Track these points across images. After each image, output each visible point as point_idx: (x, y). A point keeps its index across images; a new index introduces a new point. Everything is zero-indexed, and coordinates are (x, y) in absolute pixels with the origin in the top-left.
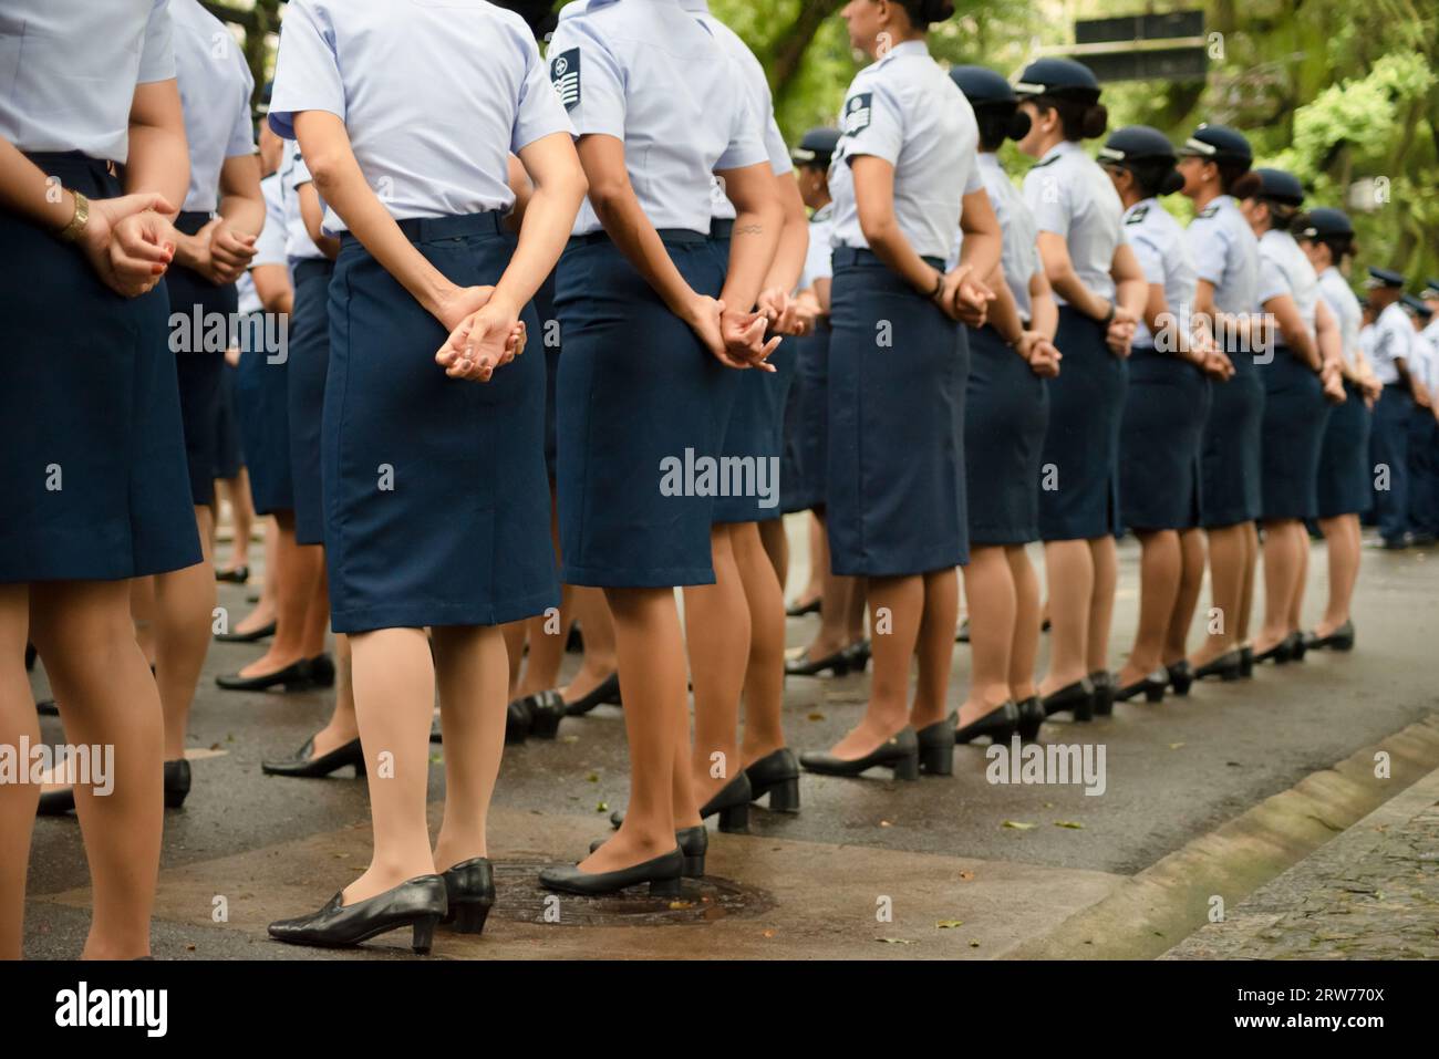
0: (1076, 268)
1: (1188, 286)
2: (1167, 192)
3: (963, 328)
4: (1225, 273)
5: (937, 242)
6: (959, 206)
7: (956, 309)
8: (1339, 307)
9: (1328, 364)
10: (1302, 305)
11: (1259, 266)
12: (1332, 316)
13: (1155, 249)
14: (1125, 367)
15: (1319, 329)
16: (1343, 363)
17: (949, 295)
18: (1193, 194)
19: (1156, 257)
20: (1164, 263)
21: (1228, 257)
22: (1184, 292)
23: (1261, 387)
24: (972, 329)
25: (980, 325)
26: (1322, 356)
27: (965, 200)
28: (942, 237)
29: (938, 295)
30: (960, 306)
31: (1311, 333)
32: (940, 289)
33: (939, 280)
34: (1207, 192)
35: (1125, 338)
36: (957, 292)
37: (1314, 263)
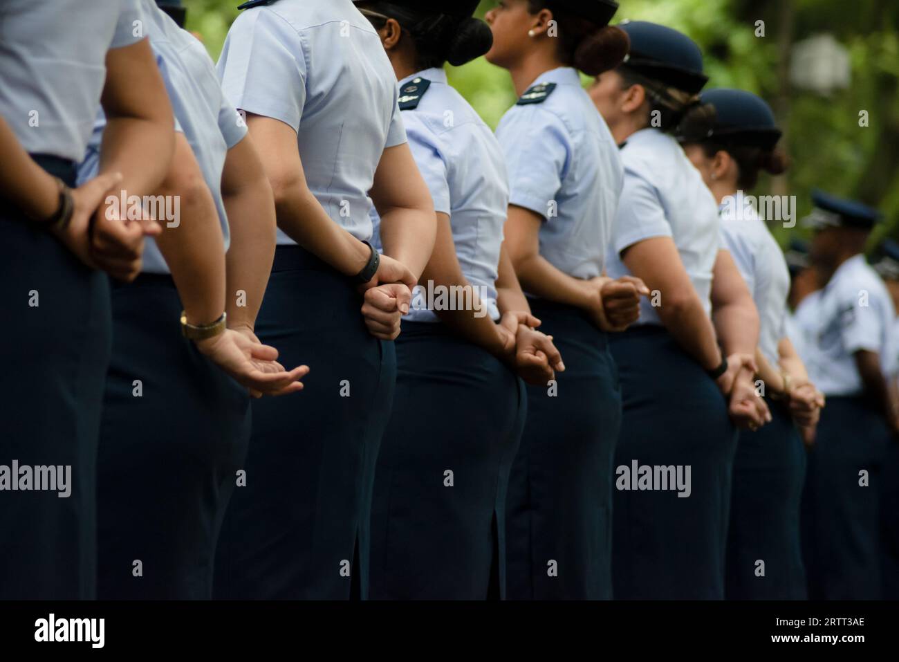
0: (312, 184)
1: (491, 219)
2: (460, 58)
3: (102, 281)
4: (560, 197)
5: (61, 131)
6: (101, 69)
7: (91, 248)
8: (752, 262)
9: (735, 360)
10: (692, 257)
11: (619, 187)
12: (742, 278)
13: (437, 154)
14: (391, 356)
15: (719, 301)
16: (758, 361)
17: (80, 222)
18: (509, 60)
19: (438, 167)
20: (451, 178)
21: (565, 171)
22: (484, 228)
23: (617, 395)
24: (117, 283)
25: (132, 276)
26: (725, 346)
27: (111, 59)
28: (71, 122)
29: (61, 223)
30: (98, 242)
31: (707, 307)
32: (64, 210)
33: (62, 198)
34: (533, 60)
35: (395, 308)
36: (95, 217)
37: (710, 183)
